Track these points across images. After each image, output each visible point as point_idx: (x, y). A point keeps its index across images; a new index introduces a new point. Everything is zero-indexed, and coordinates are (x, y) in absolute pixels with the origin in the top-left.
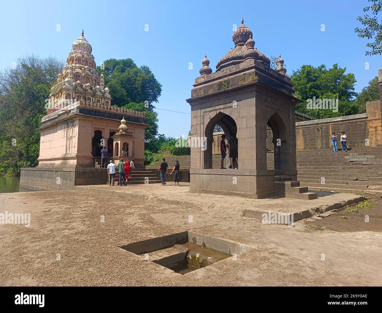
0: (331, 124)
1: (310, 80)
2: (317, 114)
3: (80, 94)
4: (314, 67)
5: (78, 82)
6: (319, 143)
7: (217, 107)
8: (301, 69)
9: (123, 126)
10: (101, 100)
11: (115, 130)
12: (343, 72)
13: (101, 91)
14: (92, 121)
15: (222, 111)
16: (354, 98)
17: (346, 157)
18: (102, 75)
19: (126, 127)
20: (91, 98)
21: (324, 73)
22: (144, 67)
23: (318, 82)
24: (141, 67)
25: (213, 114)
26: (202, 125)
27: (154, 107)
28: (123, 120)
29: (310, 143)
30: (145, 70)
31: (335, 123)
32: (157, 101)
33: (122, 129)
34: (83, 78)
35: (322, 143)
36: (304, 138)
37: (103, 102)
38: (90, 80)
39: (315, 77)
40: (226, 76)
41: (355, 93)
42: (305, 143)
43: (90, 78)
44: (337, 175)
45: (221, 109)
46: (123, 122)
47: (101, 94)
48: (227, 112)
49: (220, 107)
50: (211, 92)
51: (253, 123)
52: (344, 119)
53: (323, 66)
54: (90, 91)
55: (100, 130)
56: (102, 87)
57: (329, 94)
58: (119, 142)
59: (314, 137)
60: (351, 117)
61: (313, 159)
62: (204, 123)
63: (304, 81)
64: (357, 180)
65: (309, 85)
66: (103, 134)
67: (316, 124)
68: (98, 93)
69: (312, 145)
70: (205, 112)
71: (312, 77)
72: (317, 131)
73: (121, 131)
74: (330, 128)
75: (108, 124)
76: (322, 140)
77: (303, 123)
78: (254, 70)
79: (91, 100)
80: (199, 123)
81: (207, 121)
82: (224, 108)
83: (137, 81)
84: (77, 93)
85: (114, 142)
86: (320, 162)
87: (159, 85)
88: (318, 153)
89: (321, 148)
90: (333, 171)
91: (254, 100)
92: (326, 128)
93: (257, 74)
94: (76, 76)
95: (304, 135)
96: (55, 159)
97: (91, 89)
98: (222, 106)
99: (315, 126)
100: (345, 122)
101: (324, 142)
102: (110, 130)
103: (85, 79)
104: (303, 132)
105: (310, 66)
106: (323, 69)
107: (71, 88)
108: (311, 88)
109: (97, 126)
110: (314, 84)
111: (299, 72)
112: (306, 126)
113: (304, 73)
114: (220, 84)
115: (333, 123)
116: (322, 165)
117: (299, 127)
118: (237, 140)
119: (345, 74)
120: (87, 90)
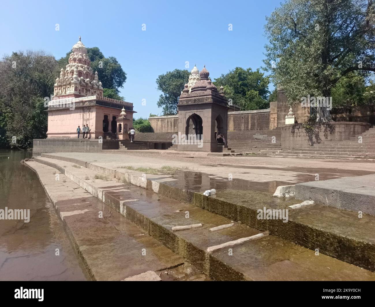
0: (250, 114)
1: (241, 79)
2: (244, 105)
3: (84, 87)
4: (244, 69)
5: (82, 78)
6: (243, 127)
7: (193, 111)
8: (235, 70)
9: (123, 113)
10: (97, 91)
11: (107, 114)
12: (262, 76)
13: (97, 85)
14: (103, 109)
15: (195, 113)
16: (268, 94)
17: (254, 136)
18: (96, 72)
19: (126, 114)
20: (91, 90)
21: (250, 74)
22: (112, 58)
23: (245, 82)
24: (110, 58)
25: (191, 114)
26: (185, 119)
27: (120, 92)
28: (123, 109)
29: (237, 126)
30: (113, 60)
31: (253, 114)
32: (123, 87)
33: (124, 115)
34: (84, 75)
35: (245, 127)
36: (234, 123)
37: (98, 93)
38: (89, 76)
39: (244, 77)
40: (198, 96)
41: (269, 91)
42: (234, 126)
43: (88, 75)
44: (248, 145)
45: (195, 112)
46: (123, 111)
47: (97, 87)
48: (198, 114)
49: (194, 111)
50: (190, 103)
51: (210, 120)
52: (258, 112)
53: (250, 69)
54: (89, 85)
55: (107, 115)
56: (97, 81)
57: (253, 91)
58: (122, 124)
59: (240, 122)
60: (262, 111)
61: (237, 137)
62: (186, 118)
63: (236, 80)
64: (256, 147)
65: (240, 83)
66: (108, 118)
67: (241, 114)
68: (95, 86)
69: (239, 128)
70: (186, 112)
71: (242, 77)
72: (242, 118)
73: (123, 116)
74: (250, 117)
75: (112, 111)
76: (244, 125)
77: (234, 113)
78: (211, 96)
79: (91, 91)
80: (183, 117)
81: (187, 117)
82: (196, 112)
83: (107, 70)
84: (82, 86)
85: (117, 123)
86: (241, 138)
87: (124, 73)
88: (240, 133)
89: (244, 130)
90: (246, 143)
91: (210, 110)
92: (247, 117)
93: (212, 98)
94: (80, 74)
95: (234, 121)
96: (70, 133)
97: (90, 83)
98: (195, 111)
99: (241, 115)
100: (258, 114)
101: (246, 126)
102: (113, 115)
103: (86, 75)
104: (234, 119)
105: (241, 69)
106: (250, 71)
107: (78, 82)
108: (241, 85)
109: (106, 113)
110: (243, 82)
111: (234, 72)
112: (235, 115)
113: (236, 74)
114: (195, 100)
115: (251, 114)
116: (242, 140)
117: (232, 115)
118: (202, 127)
119: (264, 77)
120: (88, 84)
